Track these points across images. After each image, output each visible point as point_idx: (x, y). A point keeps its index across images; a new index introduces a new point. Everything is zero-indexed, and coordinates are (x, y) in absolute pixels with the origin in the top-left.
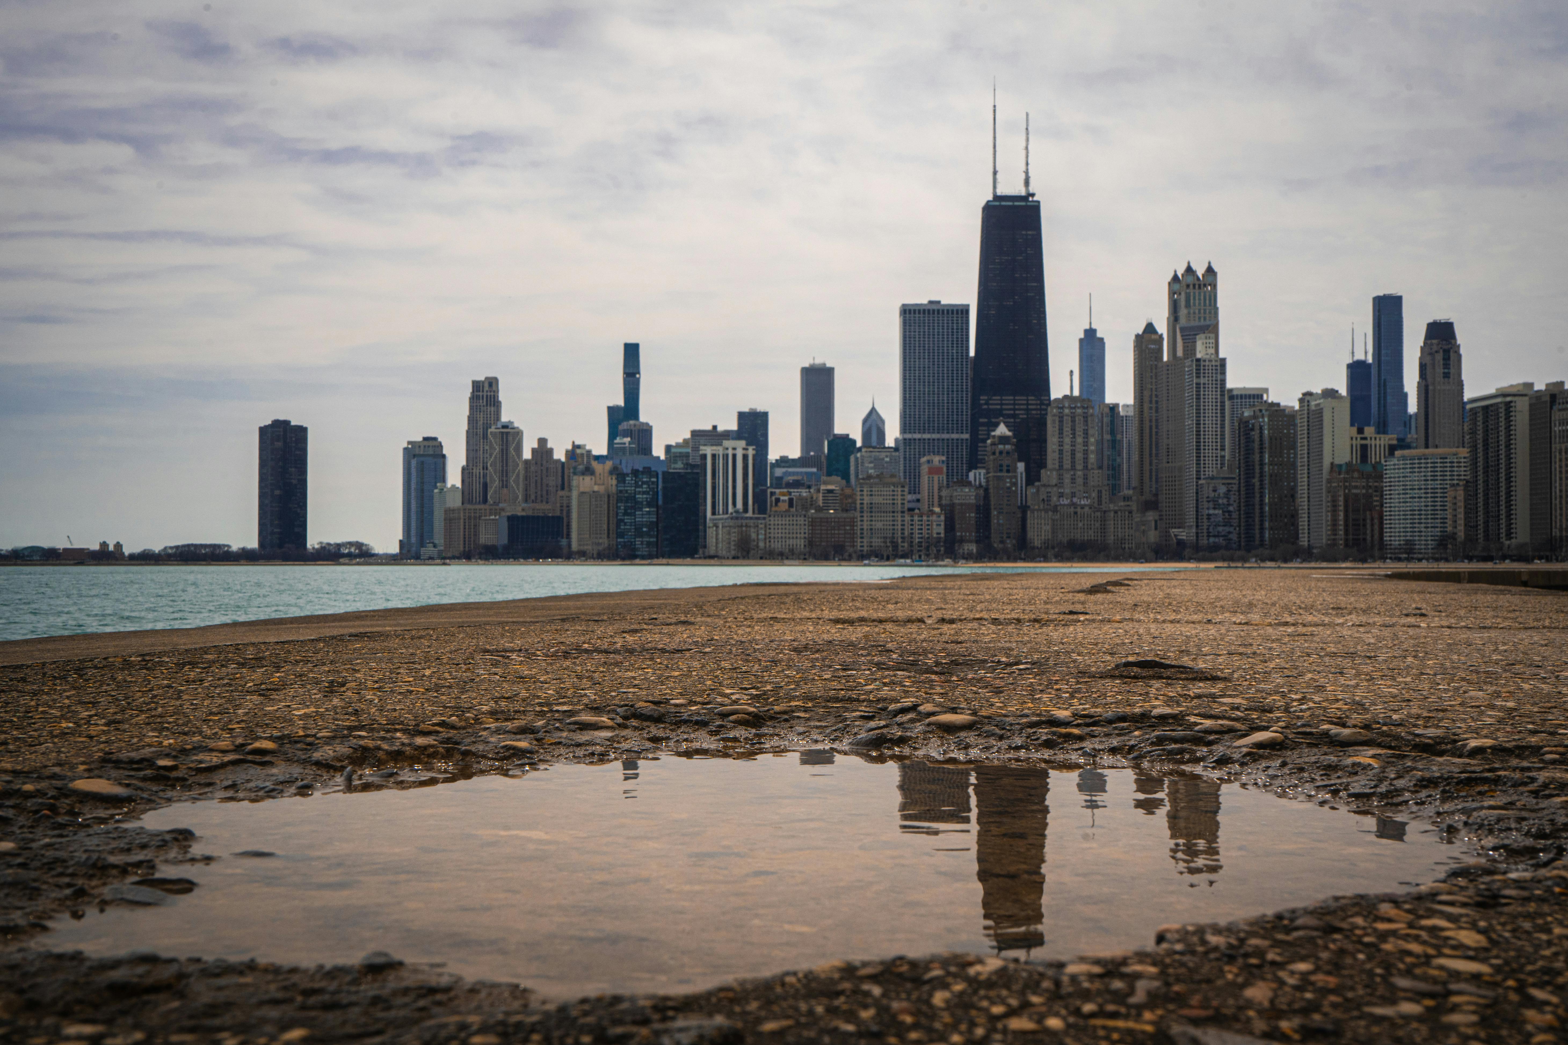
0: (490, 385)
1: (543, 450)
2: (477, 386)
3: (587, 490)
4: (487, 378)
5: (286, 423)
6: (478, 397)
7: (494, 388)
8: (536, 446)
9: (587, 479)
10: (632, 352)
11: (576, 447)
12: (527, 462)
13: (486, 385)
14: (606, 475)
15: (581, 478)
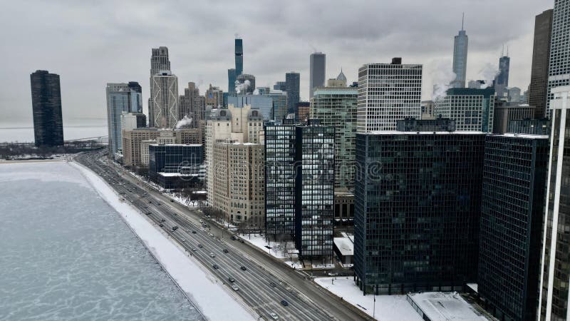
0: (163, 51)
1: (192, 91)
2: (155, 52)
3: (223, 137)
4: (160, 47)
5: (46, 72)
6: (156, 59)
7: (166, 54)
8: (187, 87)
9: (223, 124)
10: (239, 43)
11: (211, 88)
12: (182, 97)
13: (160, 52)
14: (245, 120)
15: (216, 123)
